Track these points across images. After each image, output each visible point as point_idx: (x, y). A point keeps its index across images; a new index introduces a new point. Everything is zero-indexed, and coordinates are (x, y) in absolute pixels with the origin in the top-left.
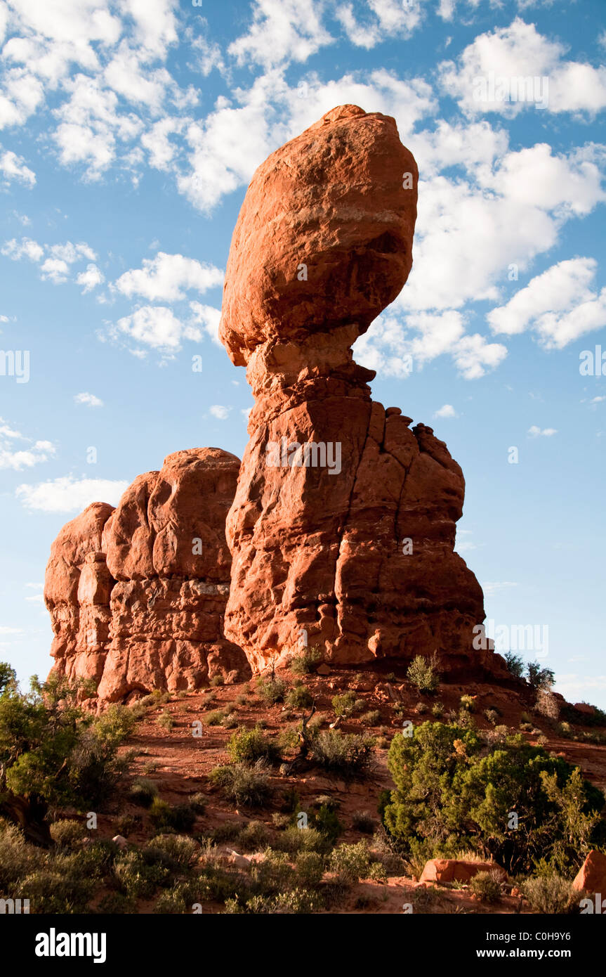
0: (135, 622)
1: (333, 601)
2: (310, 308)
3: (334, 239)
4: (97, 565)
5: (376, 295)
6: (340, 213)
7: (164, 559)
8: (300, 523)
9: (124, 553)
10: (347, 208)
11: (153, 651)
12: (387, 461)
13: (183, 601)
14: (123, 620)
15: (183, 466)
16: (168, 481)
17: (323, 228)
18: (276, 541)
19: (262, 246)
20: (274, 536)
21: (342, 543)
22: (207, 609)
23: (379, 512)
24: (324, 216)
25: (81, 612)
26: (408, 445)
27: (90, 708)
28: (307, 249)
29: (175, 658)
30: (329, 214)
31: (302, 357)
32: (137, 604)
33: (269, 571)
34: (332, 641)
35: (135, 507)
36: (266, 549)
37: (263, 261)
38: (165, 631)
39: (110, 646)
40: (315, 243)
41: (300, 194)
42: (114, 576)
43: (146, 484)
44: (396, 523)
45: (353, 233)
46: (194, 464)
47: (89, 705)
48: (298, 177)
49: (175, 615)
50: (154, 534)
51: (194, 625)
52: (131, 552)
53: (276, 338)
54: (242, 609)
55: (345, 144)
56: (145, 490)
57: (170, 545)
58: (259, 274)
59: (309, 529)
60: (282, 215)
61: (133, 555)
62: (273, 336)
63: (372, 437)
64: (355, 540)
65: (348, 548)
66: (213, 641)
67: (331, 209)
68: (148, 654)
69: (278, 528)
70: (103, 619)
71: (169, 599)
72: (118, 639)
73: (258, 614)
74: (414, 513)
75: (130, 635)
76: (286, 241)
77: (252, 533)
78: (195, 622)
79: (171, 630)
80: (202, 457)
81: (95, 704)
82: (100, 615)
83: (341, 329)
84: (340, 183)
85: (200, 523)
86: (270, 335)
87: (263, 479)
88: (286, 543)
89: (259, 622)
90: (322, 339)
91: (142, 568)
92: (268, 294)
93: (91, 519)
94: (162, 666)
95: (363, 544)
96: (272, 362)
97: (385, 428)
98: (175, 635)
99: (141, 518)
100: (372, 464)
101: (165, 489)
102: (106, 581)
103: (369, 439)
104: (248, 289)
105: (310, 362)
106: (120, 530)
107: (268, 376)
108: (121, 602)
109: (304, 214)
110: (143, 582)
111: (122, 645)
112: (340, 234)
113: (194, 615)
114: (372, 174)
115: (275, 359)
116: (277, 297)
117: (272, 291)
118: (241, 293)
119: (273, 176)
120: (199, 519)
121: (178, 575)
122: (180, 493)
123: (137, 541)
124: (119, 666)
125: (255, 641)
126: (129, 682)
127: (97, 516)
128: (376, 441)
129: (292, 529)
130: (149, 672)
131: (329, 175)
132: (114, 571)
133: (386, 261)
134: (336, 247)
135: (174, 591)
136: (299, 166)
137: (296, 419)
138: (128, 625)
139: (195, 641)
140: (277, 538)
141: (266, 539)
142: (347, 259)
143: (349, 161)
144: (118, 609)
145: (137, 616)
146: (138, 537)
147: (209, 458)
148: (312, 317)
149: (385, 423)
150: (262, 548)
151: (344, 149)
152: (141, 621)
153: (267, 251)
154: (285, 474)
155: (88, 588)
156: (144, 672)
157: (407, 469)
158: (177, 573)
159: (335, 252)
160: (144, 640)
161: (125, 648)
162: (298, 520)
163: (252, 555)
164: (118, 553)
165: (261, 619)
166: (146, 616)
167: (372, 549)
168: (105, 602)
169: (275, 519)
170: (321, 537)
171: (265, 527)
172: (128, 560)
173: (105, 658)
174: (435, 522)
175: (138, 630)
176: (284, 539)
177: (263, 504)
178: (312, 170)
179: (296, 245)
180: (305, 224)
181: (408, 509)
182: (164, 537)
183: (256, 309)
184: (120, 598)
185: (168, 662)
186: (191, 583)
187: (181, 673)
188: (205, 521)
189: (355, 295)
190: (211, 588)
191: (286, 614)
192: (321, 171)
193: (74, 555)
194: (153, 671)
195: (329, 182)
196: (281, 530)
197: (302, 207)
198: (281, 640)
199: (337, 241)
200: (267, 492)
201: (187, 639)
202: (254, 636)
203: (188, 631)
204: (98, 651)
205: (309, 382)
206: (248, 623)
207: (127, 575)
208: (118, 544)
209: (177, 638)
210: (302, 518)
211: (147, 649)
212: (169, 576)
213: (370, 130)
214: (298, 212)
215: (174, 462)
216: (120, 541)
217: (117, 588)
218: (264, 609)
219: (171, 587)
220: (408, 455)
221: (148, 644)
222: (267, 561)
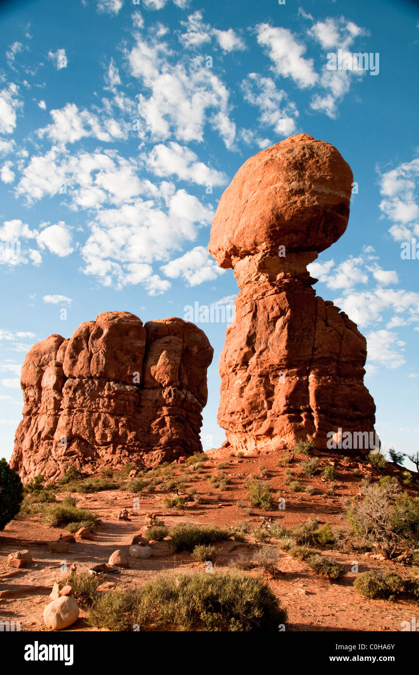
0: (78, 401)
1: (309, 410)
2: (294, 238)
3: (314, 202)
4: (56, 368)
5: (330, 236)
6: (316, 188)
7: (97, 369)
8: (284, 362)
9: (74, 363)
10: (320, 186)
11: (88, 418)
12: (331, 331)
13: (106, 393)
14: (71, 399)
15: (111, 320)
16: (102, 327)
17: (307, 195)
18: (267, 372)
19: (268, 199)
20: (266, 368)
21: (310, 377)
22: (119, 398)
23: (329, 360)
24: (307, 188)
25: (43, 392)
26: (340, 323)
27: (48, 445)
28: (298, 204)
29: (100, 423)
30: (310, 187)
31: (281, 266)
32: (80, 392)
33: (262, 389)
34: (311, 434)
35: (81, 339)
36: (260, 376)
37: (270, 207)
38: (95, 408)
39: (62, 413)
40: (303, 202)
41: (290, 174)
42: (67, 376)
43: (89, 328)
44: (338, 367)
45: (325, 200)
46: (117, 319)
47: (48, 443)
48: (288, 165)
49: (101, 400)
50: (91, 355)
51: (112, 406)
52: (78, 363)
53: (267, 253)
54: (243, 411)
55: (314, 152)
56: (88, 331)
57: (101, 362)
58: (268, 214)
59: (289, 366)
60: (279, 184)
61: (79, 365)
62: (266, 251)
63: (320, 316)
64: (318, 376)
65: (315, 380)
66: (122, 415)
67: (310, 185)
68: (85, 419)
69: (268, 364)
70: (58, 398)
71: (98, 391)
72: (67, 409)
73: (254, 414)
74: (347, 362)
75: (75, 408)
76: (286, 198)
77: (248, 366)
78: (112, 404)
79: (99, 408)
80: (121, 316)
81: (52, 444)
82: (56, 396)
83: (307, 253)
84: (313, 172)
85: (118, 351)
86: (264, 251)
87: (255, 334)
88: (273, 374)
89: (255, 419)
90: (294, 257)
91: (84, 372)
92: (272, 226)
93: (52, 342)
94: (93, 426)
95: (323, 378)
96: (262, 267)
97: (326, 312)
98: (100, 410)
99: (85, 345)
100: (323, 331)
101: (99, 332)
102: (61, 377)
103: (318, 317)
104: (259, 222)
105: (285, 269)
106: (72, 350)
107: (257, 274)
108: (70, 390)
109: (294, 185)
110: (84, 380)
111: (70, 413)
112: (317, 199)
113: (112, 400)
114: (331, 171)
115: (264, 265)
116: (278, 229)
117: (275, 225)
118: (252, 223)
119: (270, 162)
120: (118, 349)
121: (104, 378)
122: (108, 335)
123: (82, 357)
124: (68, 424)
125: (250, 430)
126: (73, 434)
127: (55, 342)
128: (322, 318)
129: (278, 365)
130: (85, 429)
131: (306, 167)
132: (67, 372)
133: (340, 219)
134: (316, 206)
135: (101, 387)
136: (287, 159)
137: (278, 301)
138: (73, 403)
139: (112, 414)
140: (268, 370)
141: (259, 370)
142: (321, 213)
143: (317, 162)
144: (68, 393)
145: (79, 398)
146: (82, 356)
147: (125, 317)
148: (294, 243)
149: (326, 309)
150: (257, 375)
151: (313, 155)
152: (81, 401)
153: (271, 202)
154: (271, 332)
155: (49, 379)
156: (82, 429)
157: (342, 336)
158: (104, 377)
159: (315, 209)
160: (82, 411)
161: (72, 415)
162: (283, 361)
163: (249, 379)
164: (70, 363)
165: (257, 418)
166: (85, 399)
167: (329, 381)
168: (59, 388)
169: (266, 358)
170: (297, 371)
171: (259, 363)
172: (76, 367)
173: (58, 419)
174: (357, 369)
175: (79, 406)
176: (273, 371)
177: (256, 349)
178: (296, 163)
179: (291, 201)
180: (296, 190)
181: (344, 360)
182: (98, 357)
183: (261, 234)
184: (70, 387)
185: (96, 424)
186: (112, 383)
187: (104, 431)
188: (121, 350)
189: (321, 235)
190: (122, 387)
191: (278, 416)
192: (301, 164)
193: (40, 361)
194: (87, 428)
195: (306, 170)
196: (271, 365)
197: (293, 181)
198: (274, 432)
199: (316, 203)
200: (257, 342)
201: (108, 413)
202: (250, 427)
203: (108, 409)
204: (54, 415)
205: (286, 281)
206: (247, 419)
207: (75, 375)
208: (70, 358)
209: (102, 412)
210: (285, 359)
211: (84, 416)
212: (98, 378)
213: (327, 148)
214: (290, 183)
215: (105, 317)
216: (72, 357)
217: (68, 382)
218: (259, 412)
219: (100, 384)
220: (342, 329)
221: (85, 413)
222: (261, 383)
